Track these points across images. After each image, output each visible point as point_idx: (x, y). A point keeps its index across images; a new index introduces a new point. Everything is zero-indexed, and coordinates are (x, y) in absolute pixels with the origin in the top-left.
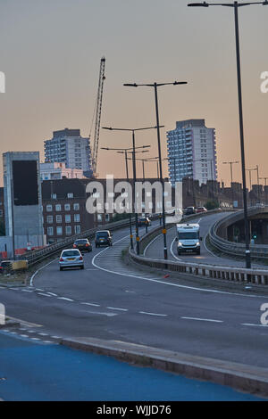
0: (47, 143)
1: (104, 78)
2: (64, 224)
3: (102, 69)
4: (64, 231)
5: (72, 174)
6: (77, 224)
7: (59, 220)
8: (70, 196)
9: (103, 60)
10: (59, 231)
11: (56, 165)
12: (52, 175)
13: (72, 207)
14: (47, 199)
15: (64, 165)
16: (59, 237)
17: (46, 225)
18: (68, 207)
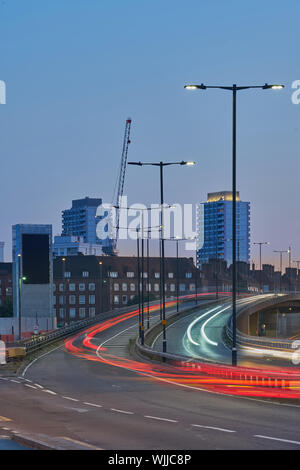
0: (65, 213)
1: (129, 142)
2: (77, 306)
3: (128, 132)
4: (77, 313)
5: (90, 249)
6: (91, 306)
7: (72, 301)
8: (85, 274)
9: (129, 121)
10: (72, 313)
11: (74, 239)
12: (69, 249)
13: (87, 286)
14: (58, 277)
15: (82, 239)
16: (72, 319)
17: (57, 306)
18: (82, 287)
